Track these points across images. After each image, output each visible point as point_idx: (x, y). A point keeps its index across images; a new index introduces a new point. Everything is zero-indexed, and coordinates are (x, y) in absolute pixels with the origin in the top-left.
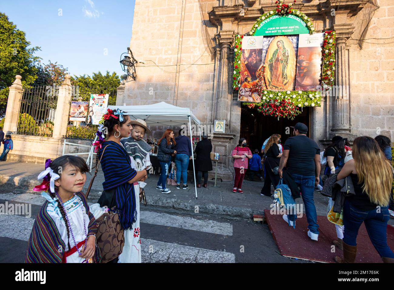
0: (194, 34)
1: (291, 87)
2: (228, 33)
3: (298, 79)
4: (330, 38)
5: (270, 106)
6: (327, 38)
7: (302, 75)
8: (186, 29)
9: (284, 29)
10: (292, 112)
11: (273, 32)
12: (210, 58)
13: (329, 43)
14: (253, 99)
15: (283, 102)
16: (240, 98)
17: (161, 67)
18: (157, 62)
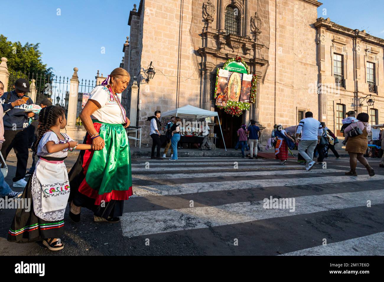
0: (188, 58)
1: (238, 100)
2: (210, 64)
3: (241, 96)
4: (255, 79)
5: (231, 109)
6: (254, 78)
7: (243, 94)
8: (183, 53)
9: (238, 69)
10: (239, 113)
11: (233, 69)
12: (198, 76)
13: (255, 81)
14: (223, 105)
15: (236, 108)
16: (217, 103)
17: (167, 76)
18: (163, 72)
